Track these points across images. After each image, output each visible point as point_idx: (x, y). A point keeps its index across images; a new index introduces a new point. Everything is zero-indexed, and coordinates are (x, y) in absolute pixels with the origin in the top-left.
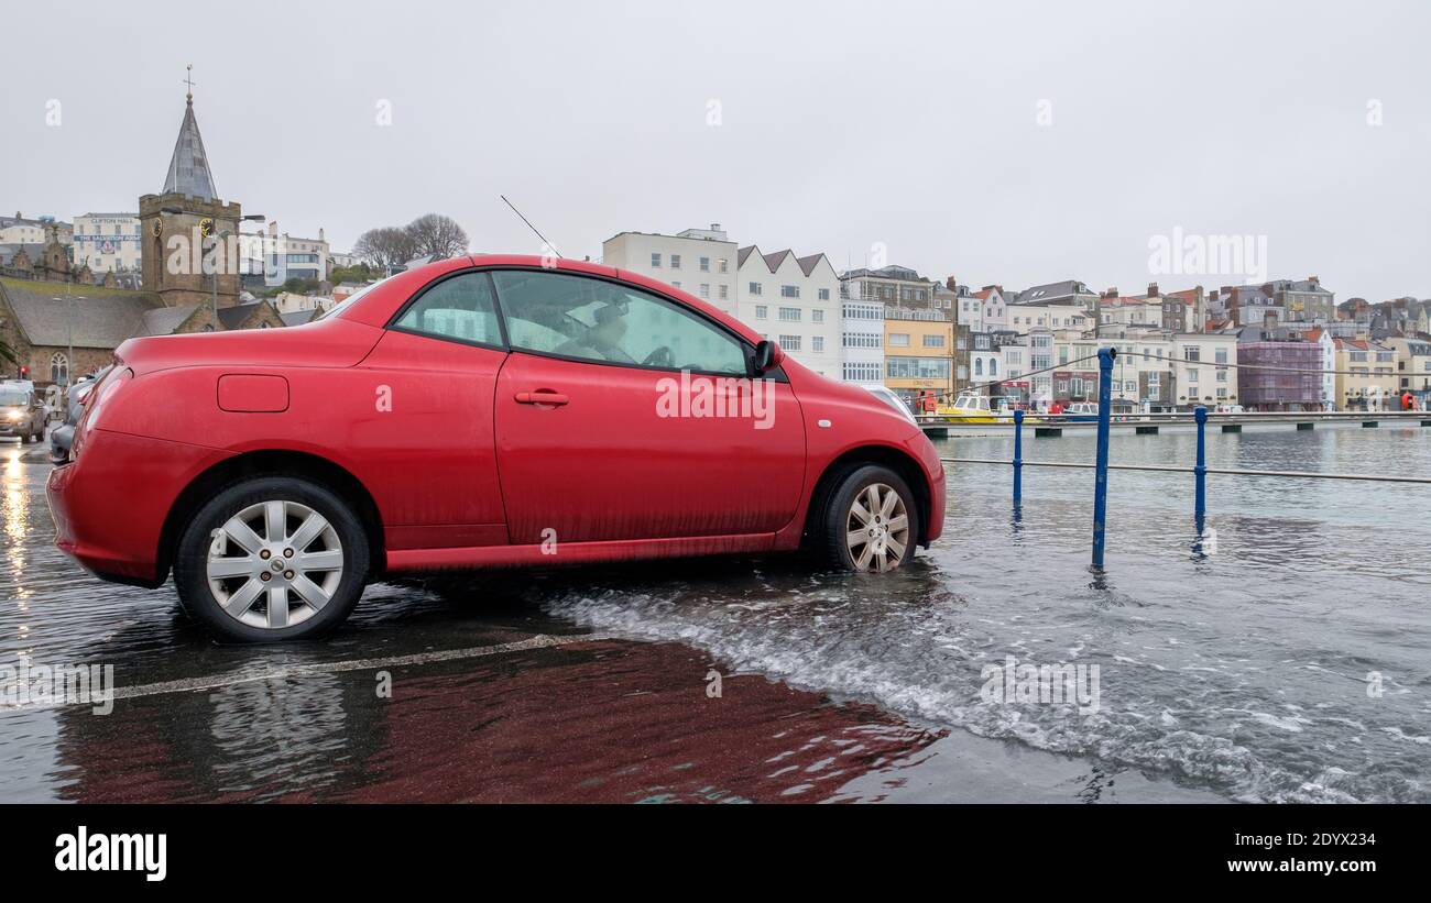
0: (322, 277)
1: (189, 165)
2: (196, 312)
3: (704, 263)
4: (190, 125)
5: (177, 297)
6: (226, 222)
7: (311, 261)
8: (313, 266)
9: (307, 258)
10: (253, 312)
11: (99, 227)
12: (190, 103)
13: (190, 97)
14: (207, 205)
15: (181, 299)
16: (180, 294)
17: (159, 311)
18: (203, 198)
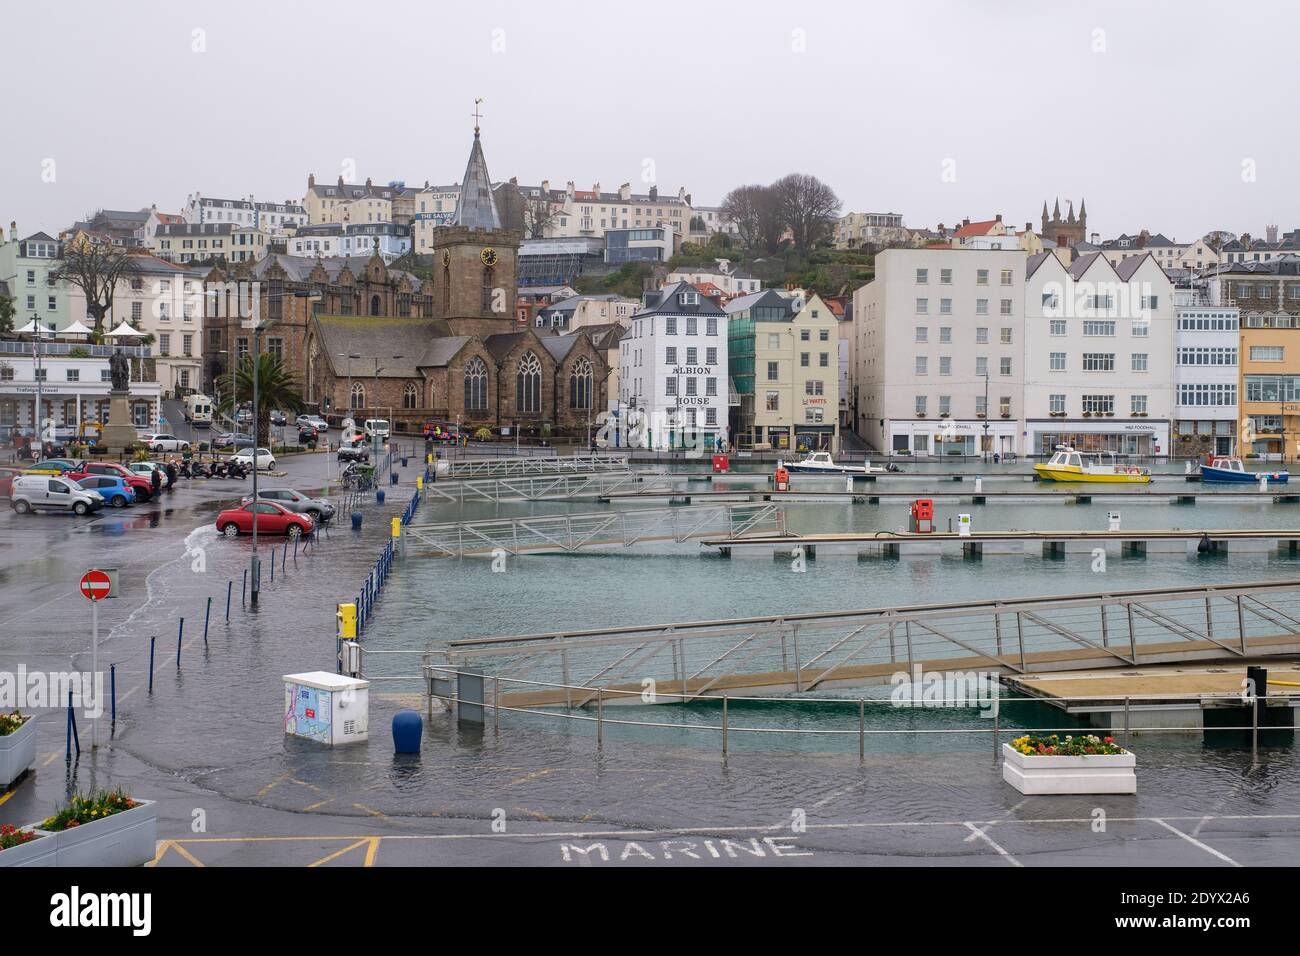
0: (667, 255)
1: (474, 197)
2: (466, 344)
3: (983, 275)
4: (476, 157)
5: (459, 325)
6: (506, 249)
7: (654, 238)
8: (656, 243)
9: (650, 234)
10: (518, 341)
11: (440, 203)
12: (477, 136)
13: (477, 130)
14: (488, 234)
15: (463, 326)
16: (462, 322)
17: (443, 340)
18: (484, 229)
